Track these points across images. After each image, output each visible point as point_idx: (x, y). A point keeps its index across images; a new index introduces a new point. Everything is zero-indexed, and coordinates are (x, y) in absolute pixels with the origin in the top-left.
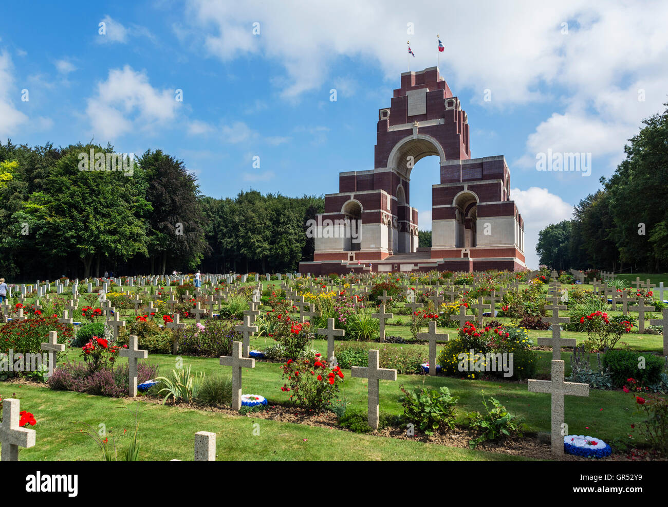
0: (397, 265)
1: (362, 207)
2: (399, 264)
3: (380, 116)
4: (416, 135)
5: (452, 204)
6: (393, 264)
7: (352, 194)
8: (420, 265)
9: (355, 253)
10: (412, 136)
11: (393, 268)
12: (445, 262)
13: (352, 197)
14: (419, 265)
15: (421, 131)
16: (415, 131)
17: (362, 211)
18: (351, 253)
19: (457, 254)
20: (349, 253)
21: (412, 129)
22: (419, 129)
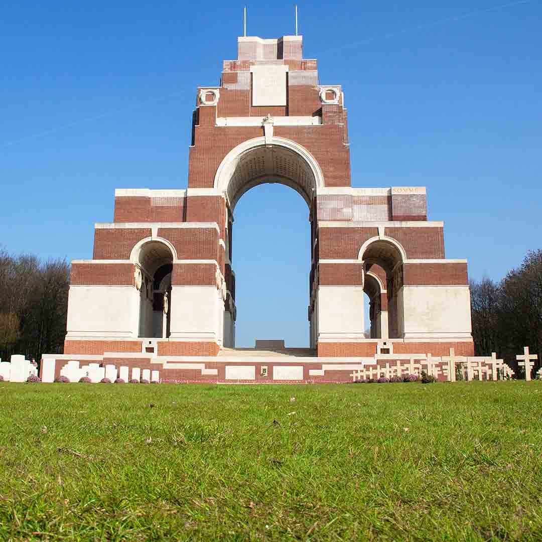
0: (266, 367)
1: (174, 252)
2: (271, 365)
3: (199, 99)
4: (270, 139)
5: (357, 258)
6: (258, 365)
7: (155, 227)
8: (326, 367)
9: (158, 343)
10: (262, 138)
11: (258, 371)
13: (155, 233)
14: (323, 365)
15: (279, 131)
16: (269, 130)
17: (175, 261)
18: (150, 343)
19: (370, 351)
20: (146, 342)
21: (263, 127)
22: (275, 128)
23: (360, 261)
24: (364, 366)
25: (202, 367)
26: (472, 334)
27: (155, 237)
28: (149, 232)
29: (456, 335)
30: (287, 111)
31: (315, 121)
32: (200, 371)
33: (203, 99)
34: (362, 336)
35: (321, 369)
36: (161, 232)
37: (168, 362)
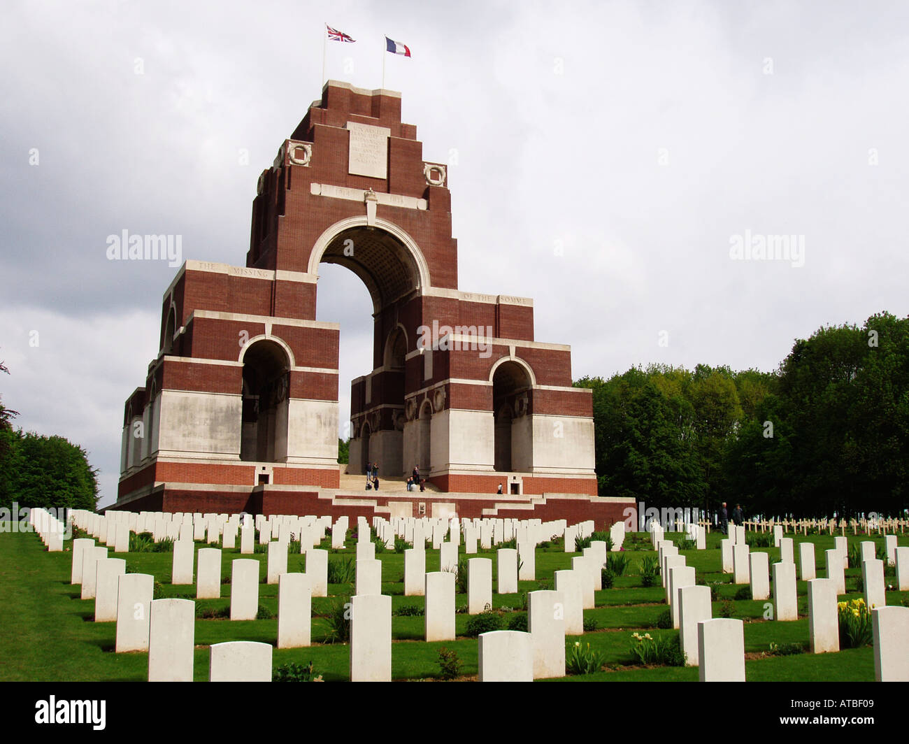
0: (424, 504)
1: (291, 357)
4: (371, 220)
5: (488, 380)
6: (415, 501)
7: (269, 322)
9: (274, 469)
10: (364, 219)
12: (548, 500)
13: (268, 329)
15: (383, 211)
16: (372, 209)
18: (264, 468)
20: (258, 468)
21: (365, 204)
22: (379, 206)
23: (490, 383)
24: (535, 505)
25: (373, 503)
26: (595, 471)
27: (268, 335)
28: (261, 328)
29: (582, 471)
30: (388, 186)
31: (421, 204)
32: (372, 508)
33: (293, 155)
34: (492, 468)
35: (492, 507)
36: (276, 330)
37: (337, 497)
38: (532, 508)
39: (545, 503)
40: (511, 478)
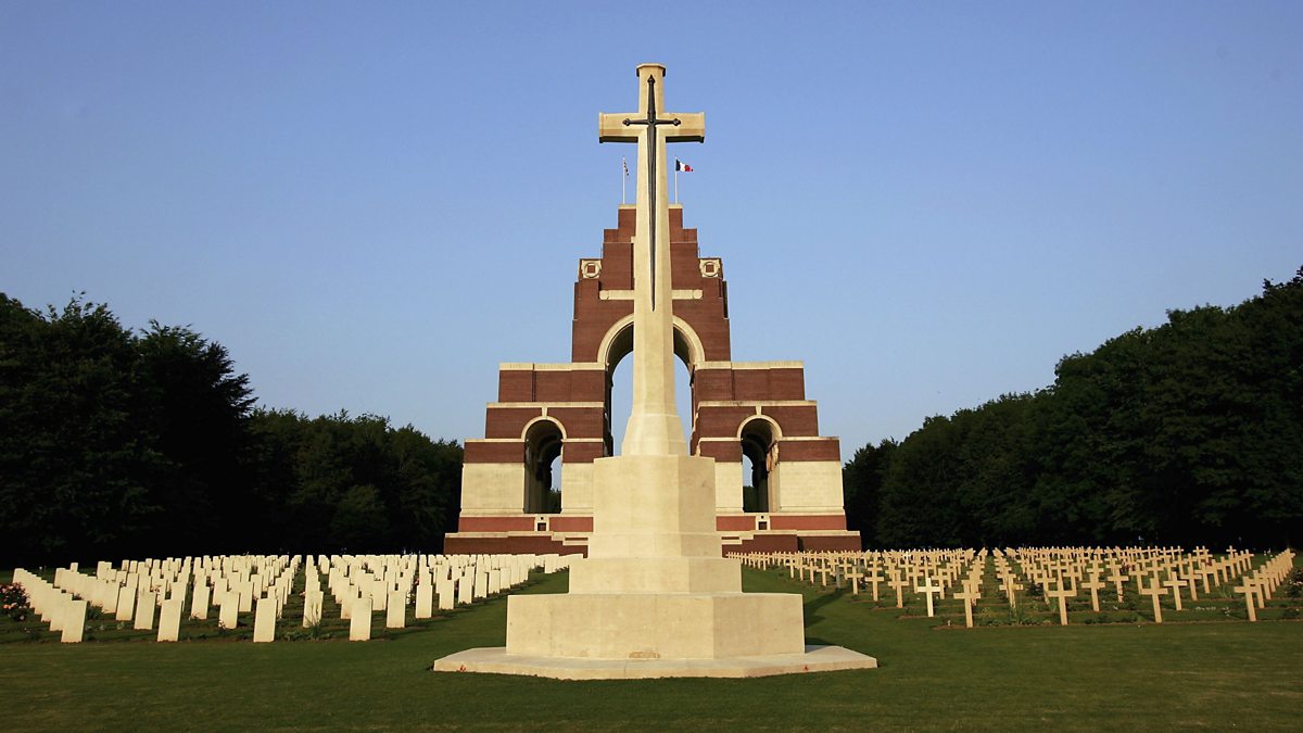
1: (563, 431)
3: (581, 271)
5: (736, 436)
7: (544, 407)
9: (550, 519)
12: (756, 536)
13: (545, 412)
17: (565, 439)
18: (541, 519)
19: (746, 524)
20: (538, 518)
23: (739, 438)
24: (743, 541)
26: (844, 508)
27: (544, 417)
28: (538, 412)
31: (698, 294)
33: (585, 271)
34: (741, 510)
36: (550, 412)
37: (567, 539)
38: (739, 542)
39: (752, 538)
40: (758, 517)
